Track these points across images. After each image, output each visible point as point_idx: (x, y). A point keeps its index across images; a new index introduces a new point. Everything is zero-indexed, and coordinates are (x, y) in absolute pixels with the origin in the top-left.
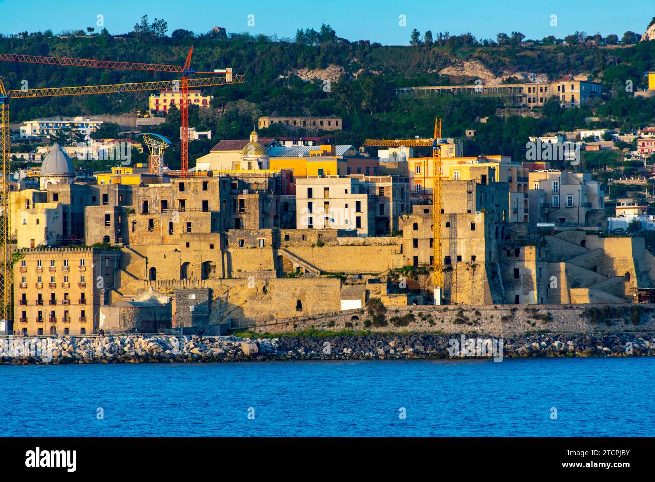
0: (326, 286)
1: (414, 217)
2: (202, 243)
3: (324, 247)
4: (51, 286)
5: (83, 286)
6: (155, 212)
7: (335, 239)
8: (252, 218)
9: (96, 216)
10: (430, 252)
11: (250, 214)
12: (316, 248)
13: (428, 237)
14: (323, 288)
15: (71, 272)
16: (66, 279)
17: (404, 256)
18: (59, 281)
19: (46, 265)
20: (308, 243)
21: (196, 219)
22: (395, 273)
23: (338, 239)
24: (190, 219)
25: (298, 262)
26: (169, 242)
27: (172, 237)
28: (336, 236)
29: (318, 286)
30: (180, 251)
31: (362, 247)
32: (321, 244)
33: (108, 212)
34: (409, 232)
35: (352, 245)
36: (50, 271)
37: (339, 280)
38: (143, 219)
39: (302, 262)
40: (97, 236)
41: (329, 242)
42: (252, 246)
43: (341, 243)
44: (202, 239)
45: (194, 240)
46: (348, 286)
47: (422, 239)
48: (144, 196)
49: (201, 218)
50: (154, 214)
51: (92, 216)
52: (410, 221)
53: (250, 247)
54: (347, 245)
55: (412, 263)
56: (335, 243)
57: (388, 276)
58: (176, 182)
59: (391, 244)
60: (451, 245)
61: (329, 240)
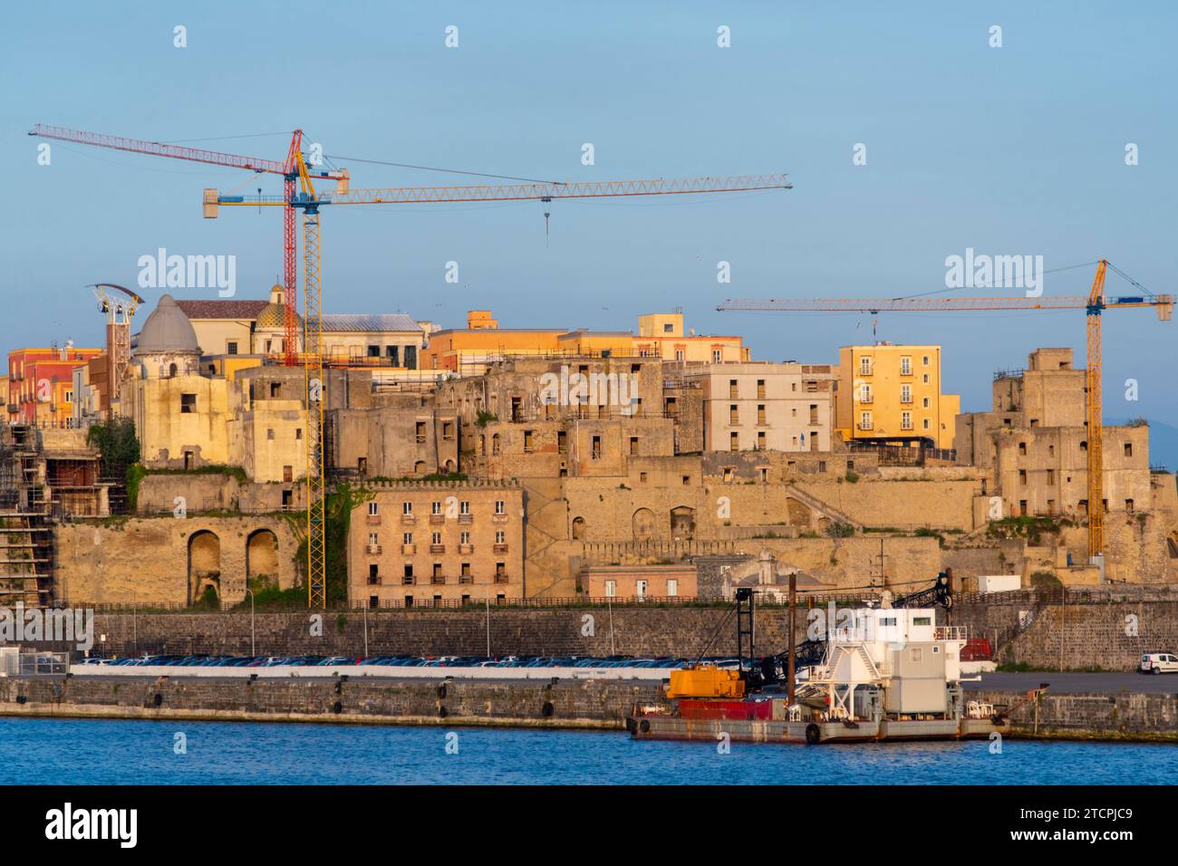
0: (921, 552)
1: (1021, 431)
2: (670, 474)
3: (858, 483)
4: (432, 551)
5: (503, 550)
6: (534, 418)
7: (876, 469)
8: (691, 430)
9: (400, 424)
10: (1047, 493)
11: (686, 424)
12: (845, 484)
13: (1045, 466)
14: (918, 555)
15: (476, 525)
16: (465, 536)
17: (1005, 500)
18: (448, 541)
19: (422, 513)
20: (830, 477)
21: (648, 432)
22: (999, 530)
23: (880, 469)
24: (637, 431)
25: (822, 510)
26: (592, 472)
27: (600, 463)
28: (876, 464)
29: (911, 551)
30: (629, 489)
31: (919, 483)
32: (852, 479)
33: (420, 418)
34: (1014, 459)
35: (904, 480)
36: (431, 523)
37: (938, 541)
38: (515, 430)
39: (829, 510)
40: (402, 461)
41: (866, 475)
42: (747, 480)
43: (885, 476)
44: (669, 466)
45: (654, 470)
46: (950, 551)
47: (1034, 471)
48: (516, 388)
49: (657, 430)
50: (534, 421)
51: (392, 425)
52: (1014, 439)
53: (742, 482)
54: (896, 480)
55: (1018, 513)
56: (875, 476)
57: (987, 534)
58: (573, 364)
59: (966, 479)
60: (1090, 481)
61: (866, 471)
